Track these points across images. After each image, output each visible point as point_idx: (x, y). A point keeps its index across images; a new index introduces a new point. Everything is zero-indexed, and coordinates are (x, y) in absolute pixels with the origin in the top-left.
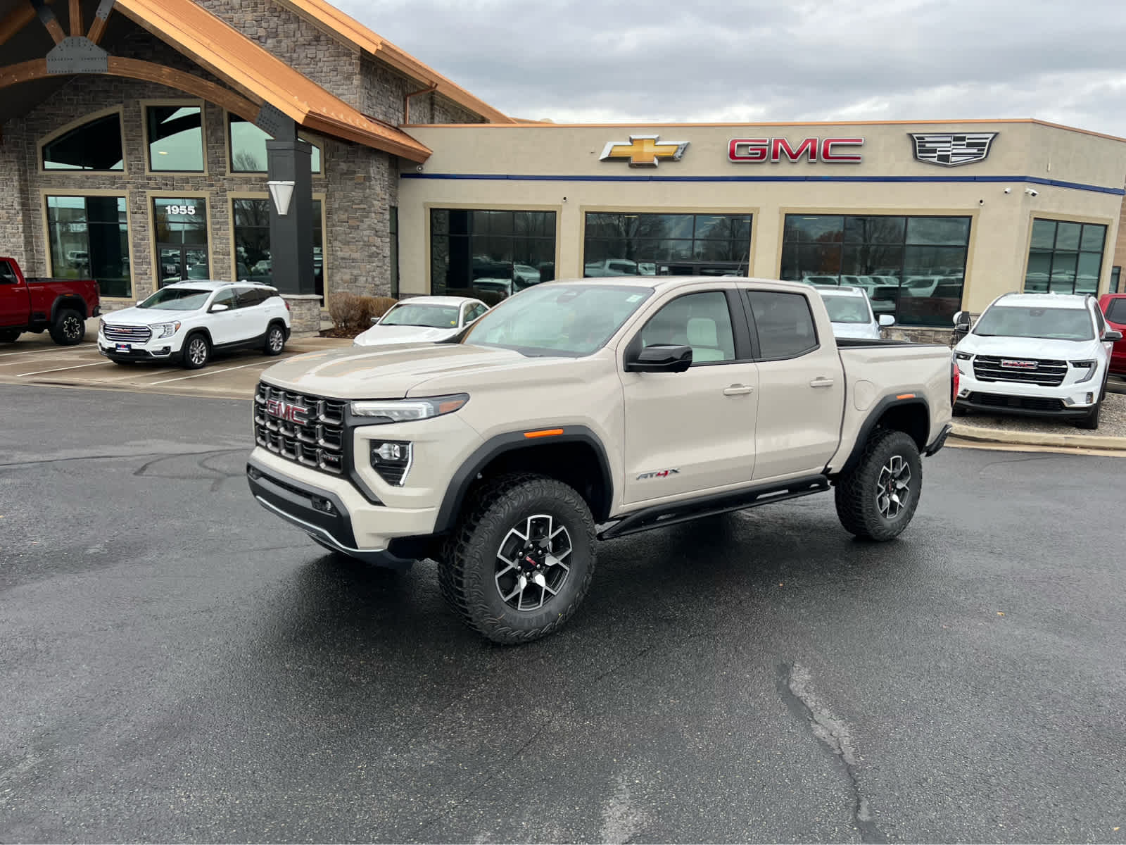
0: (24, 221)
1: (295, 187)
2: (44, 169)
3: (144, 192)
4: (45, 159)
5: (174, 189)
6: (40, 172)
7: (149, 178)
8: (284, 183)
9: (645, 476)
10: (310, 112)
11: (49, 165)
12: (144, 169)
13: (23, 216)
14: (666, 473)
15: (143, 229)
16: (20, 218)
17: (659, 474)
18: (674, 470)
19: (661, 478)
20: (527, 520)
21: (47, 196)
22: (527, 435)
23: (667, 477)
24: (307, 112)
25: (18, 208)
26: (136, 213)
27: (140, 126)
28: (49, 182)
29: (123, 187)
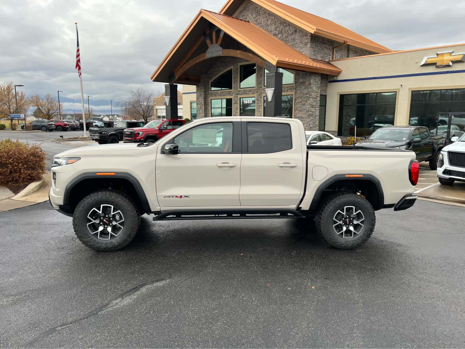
0: (204, 108)
1: (275, 90)
2: (211, 90)
3: (238, 96)
4: (211, 87)
5: (246, 94)
6: (210, 92)
7: (239, 91)
8: (271, 89)
9: (169, 197)
10: (278, 60)
11: (213, 89)
12: (238, 88)
13: (204, 107)
14: (181, 197)
15: (236, 109)
16: (203, 107)
17: (176, 197)
18: (186, 196)
19: (179, 199)
20: (100, 206)
21: (211, 100)
22: (98, 174)
23: (182, 199)
24: (277, 61)
25: (203, 104)
26: (235, 104)
27: (238, 73)
28: (212, 95)
29: (232, 95)
